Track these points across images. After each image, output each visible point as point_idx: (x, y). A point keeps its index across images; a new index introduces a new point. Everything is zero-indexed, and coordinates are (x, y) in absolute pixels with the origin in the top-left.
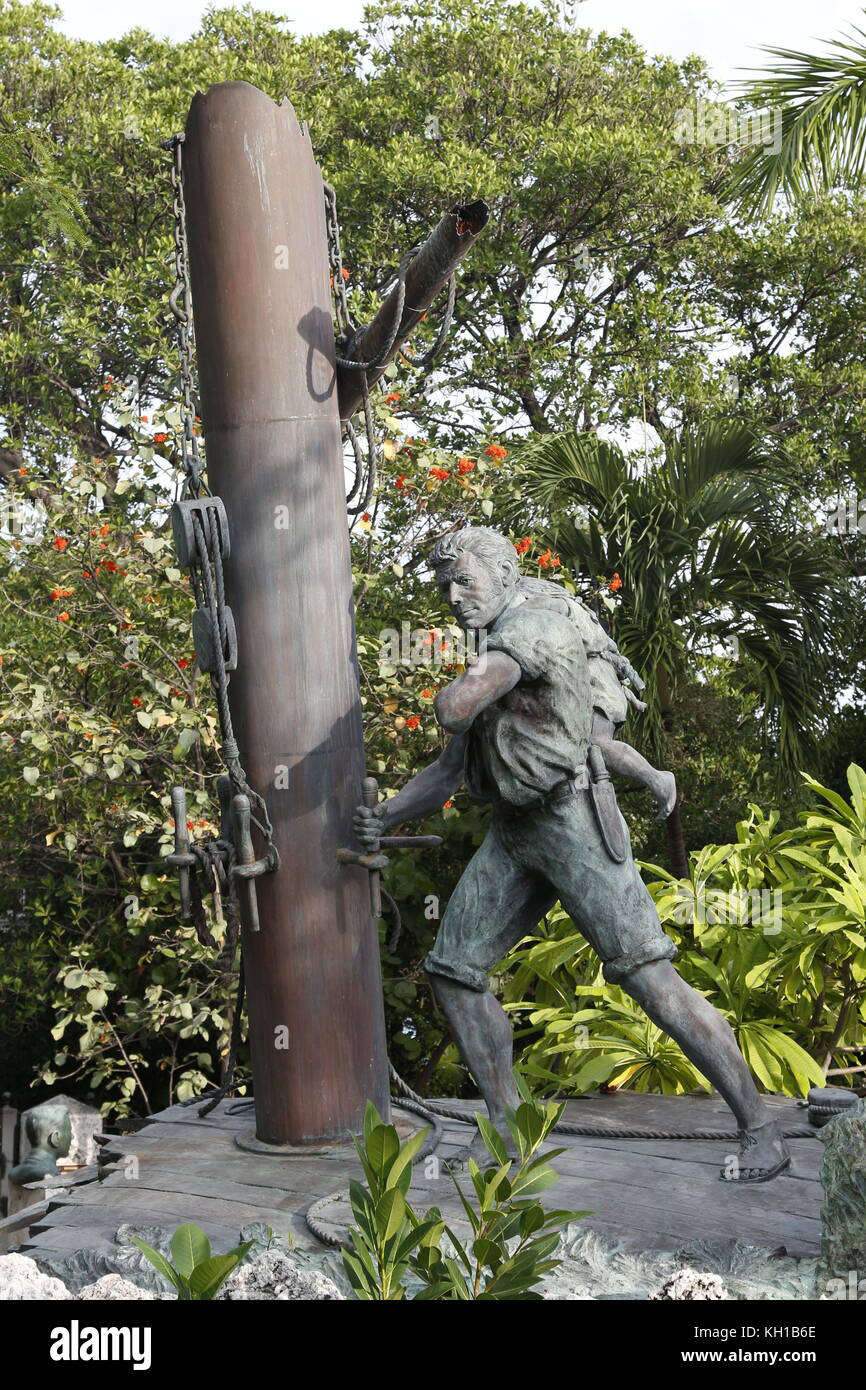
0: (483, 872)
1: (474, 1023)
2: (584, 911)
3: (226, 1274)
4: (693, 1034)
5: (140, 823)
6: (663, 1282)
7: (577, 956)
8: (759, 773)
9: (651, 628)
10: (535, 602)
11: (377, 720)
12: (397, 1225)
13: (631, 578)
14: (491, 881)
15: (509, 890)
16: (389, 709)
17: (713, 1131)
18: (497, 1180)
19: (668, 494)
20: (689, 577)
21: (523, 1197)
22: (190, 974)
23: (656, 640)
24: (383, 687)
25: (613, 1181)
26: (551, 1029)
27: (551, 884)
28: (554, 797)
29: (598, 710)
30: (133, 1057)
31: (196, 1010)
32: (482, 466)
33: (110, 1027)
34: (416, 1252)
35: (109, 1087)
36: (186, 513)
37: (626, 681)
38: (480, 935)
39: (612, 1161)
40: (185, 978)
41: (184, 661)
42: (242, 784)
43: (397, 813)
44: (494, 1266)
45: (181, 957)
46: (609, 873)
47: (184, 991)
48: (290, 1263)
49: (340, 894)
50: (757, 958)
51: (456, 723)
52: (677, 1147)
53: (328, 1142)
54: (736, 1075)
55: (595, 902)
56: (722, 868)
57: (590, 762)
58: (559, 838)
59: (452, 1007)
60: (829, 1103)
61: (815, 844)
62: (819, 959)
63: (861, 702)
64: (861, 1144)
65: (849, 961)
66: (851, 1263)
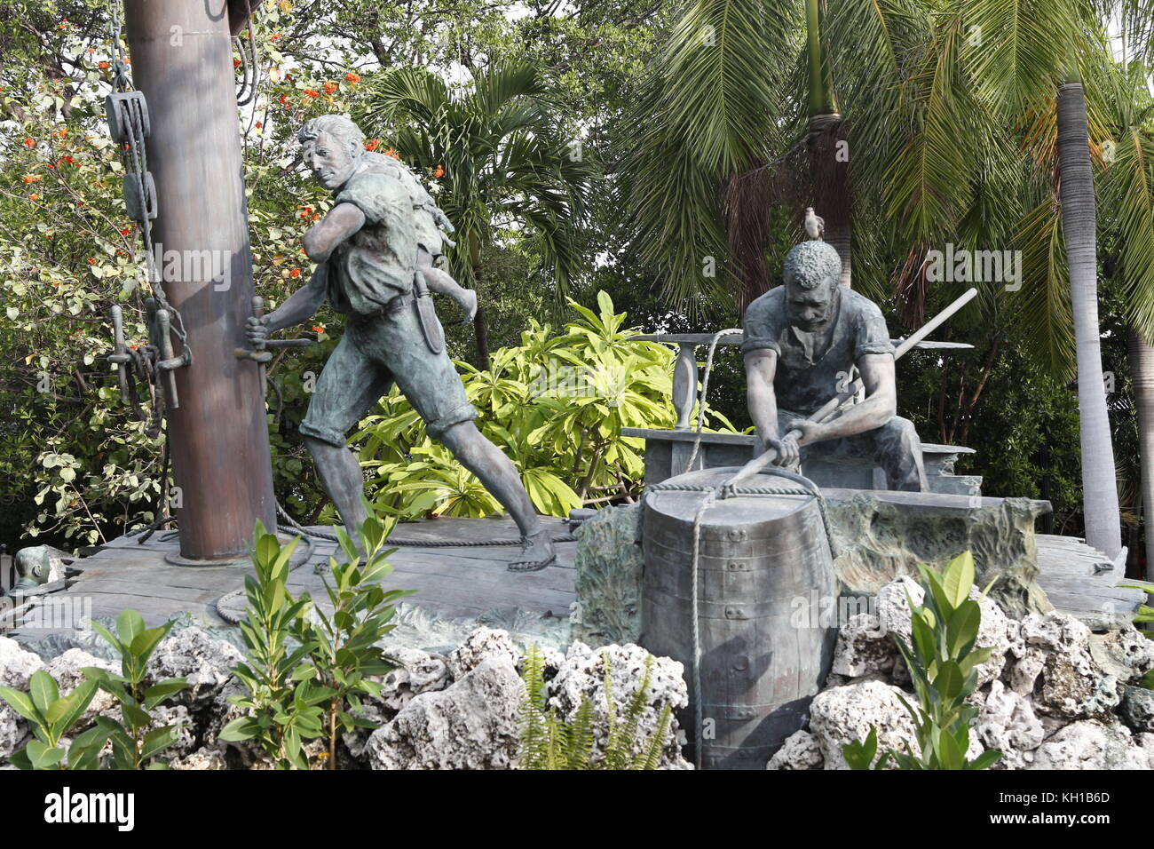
0: (340, 363)
1: (335, 469)
2: (412, 388)
3: (157, 642)
4: (489, 472)
5: (95, 347)
6: (468, 637)
7: (410, 427)
8: (542, 310)
9: (465, 206)
10: (375, 169)
11: (268, 271)
12: (279, 604)
13: (450, 170)
14: (346, 369)
15: (359, 374)
16: (277, 263)
17: (504, 540)
18: (350, 571)
19: (477, 111)
20: (491, 171)
21: (369, 583)
22: (136, 456)
23: (468, 214)
24: (273, 246)
25: (435, 574)
26: (392, 478)
27: (388, 370)
28: (389, 308)
29: (421, 246)
30: (96, 515)
31: (141, 481)
32: (343, 88)
33: (78, 495)
34: (292, 622)
35: (78, 537)
36: (116, 103)
37: (441, 227)
38: (339, 406)
39: (432, 562)
40: (133, 459)
41: (126, 230)
42: (163, 302)
43: (277, 322)
44: (349, 632)
45: (129, 443)
46: (429, 361)
47: (132, 469)
48: (204, 635)
49: (237, 381)
50: (535, 425)
51: (318, 255)
52: (479, 551)
53: (232, 556)
54: (519, 499)
55: (420, 382)
56: (512, 364)
57: (415, 283)
58: (394, 337)
59: (319, 458)
60: (582, 518)
61: (575, 346)
62: (578, 425)
63: (613, 263)
64: (603, 539)
65: (598, 425)
66: (595, 618)
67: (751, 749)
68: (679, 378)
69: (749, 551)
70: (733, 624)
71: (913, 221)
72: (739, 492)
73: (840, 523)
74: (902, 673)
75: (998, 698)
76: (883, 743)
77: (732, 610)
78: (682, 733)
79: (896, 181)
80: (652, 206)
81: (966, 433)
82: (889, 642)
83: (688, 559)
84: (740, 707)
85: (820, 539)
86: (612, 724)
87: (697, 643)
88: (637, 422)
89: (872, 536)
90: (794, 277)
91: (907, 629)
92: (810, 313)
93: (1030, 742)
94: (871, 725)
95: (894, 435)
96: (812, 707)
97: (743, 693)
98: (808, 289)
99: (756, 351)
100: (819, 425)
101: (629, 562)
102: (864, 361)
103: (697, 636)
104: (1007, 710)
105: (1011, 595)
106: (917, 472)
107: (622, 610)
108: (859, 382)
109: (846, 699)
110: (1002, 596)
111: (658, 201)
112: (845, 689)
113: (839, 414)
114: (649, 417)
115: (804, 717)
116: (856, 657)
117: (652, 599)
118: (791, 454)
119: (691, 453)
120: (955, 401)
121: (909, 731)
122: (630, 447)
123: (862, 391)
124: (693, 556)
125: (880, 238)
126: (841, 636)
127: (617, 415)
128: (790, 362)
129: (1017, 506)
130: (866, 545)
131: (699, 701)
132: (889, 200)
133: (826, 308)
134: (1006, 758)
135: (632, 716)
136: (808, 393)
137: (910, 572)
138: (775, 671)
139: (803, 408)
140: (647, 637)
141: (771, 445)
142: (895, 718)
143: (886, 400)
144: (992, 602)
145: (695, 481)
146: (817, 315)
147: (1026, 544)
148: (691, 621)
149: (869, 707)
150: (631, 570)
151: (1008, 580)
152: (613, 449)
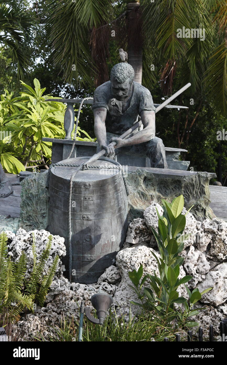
60: (25, 175)
61: (24, 102)
62: (24, 135)
63: (43, 62)
64: (32, 186)
65: (33, 135)
66: (28, 219)
67: (92, 273)
68: (67, 116)
69: (93, 192)
70: (85, 222)
71: (168, 50)
72: (89, 167)
73: (131, 181)
74: (154, 242)
75: (192, 253)
76: (145, 271)
77: (85, 216)
78: (64, 266)
79: (162, 33)
80: (59, 40)
81: (188, 138)
82: (149, 230)
83: (68, 195)
84: (88, 256)
85: (122, 187)
86: (35, 263)
87: (70, 230)
88: (49, 135)
89: (143, 186)
90: (114, 78)
91: (156, 225)
92: (121, 93)
93: (204, 271)
94: (140, 264)
95: (154, 144)
96: (117, 256)
97: (89, 250)
98: (121, 83)
99: (98, 109)
100: (123, 140)
101: (43, 196)
102: (143, 114)
103: (70, 227)
104: (196, 257)
105: (199, 211)
106: (163, 160)
107: (40, 215)
108: (140, 122)
109: (131, 253)
110: (195, 212)
111: (62, 37)
112: (131, 249)
113: (132, 135)
114: (55, 132)
115: (114, 260)
116: (135, 236)
117: (52, 211)
118: (112, 152)
119: (71, 149)
120: (184, 125)
121: (156, 266)
122: (46, 145)
123: (142, 126)
124: (69, 194)
125: (155, 56)
126: (130, 227)
127: (41, 131)
128: (112, 113)
129: (203, 175)
130: (141, 190)
131: (71, 253)
132: (159, 41)
133: (128, 91)
134: (194, 277)
135: (43, 260)
136: (120, 126)
137: (158, 201)
138: (102, 241)
139: (117, 132)
140: (50, 227)
141: (103, 148)
142: (150, 261)
143: (151, 130)
144: (191, 214)
145: (71, 162)
146: (124, 94)
147: (205, 191)
148: (68, 221)
149: (140, 256)
150: (44, 199)
151: (198, 205)
152: (39, 145)
